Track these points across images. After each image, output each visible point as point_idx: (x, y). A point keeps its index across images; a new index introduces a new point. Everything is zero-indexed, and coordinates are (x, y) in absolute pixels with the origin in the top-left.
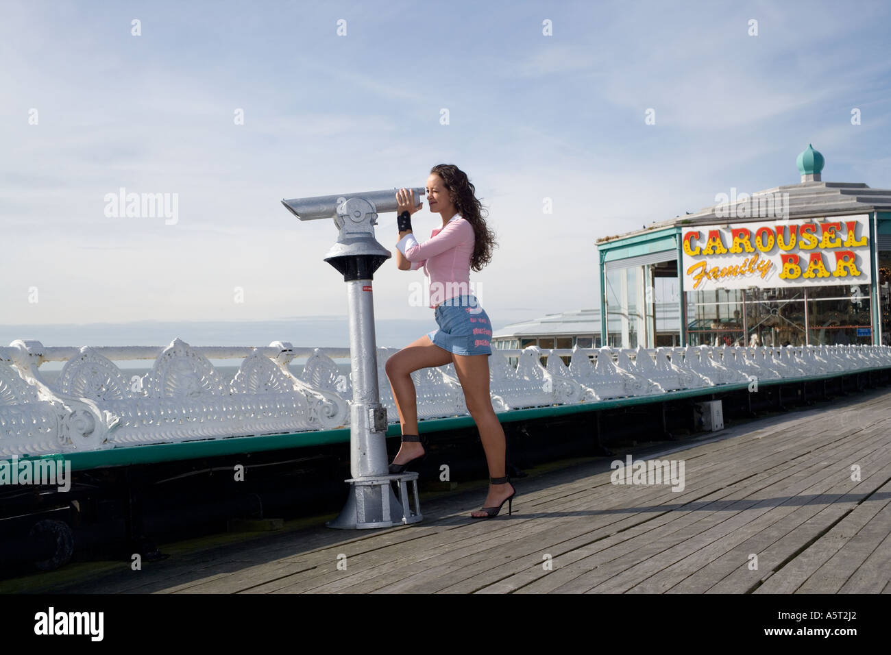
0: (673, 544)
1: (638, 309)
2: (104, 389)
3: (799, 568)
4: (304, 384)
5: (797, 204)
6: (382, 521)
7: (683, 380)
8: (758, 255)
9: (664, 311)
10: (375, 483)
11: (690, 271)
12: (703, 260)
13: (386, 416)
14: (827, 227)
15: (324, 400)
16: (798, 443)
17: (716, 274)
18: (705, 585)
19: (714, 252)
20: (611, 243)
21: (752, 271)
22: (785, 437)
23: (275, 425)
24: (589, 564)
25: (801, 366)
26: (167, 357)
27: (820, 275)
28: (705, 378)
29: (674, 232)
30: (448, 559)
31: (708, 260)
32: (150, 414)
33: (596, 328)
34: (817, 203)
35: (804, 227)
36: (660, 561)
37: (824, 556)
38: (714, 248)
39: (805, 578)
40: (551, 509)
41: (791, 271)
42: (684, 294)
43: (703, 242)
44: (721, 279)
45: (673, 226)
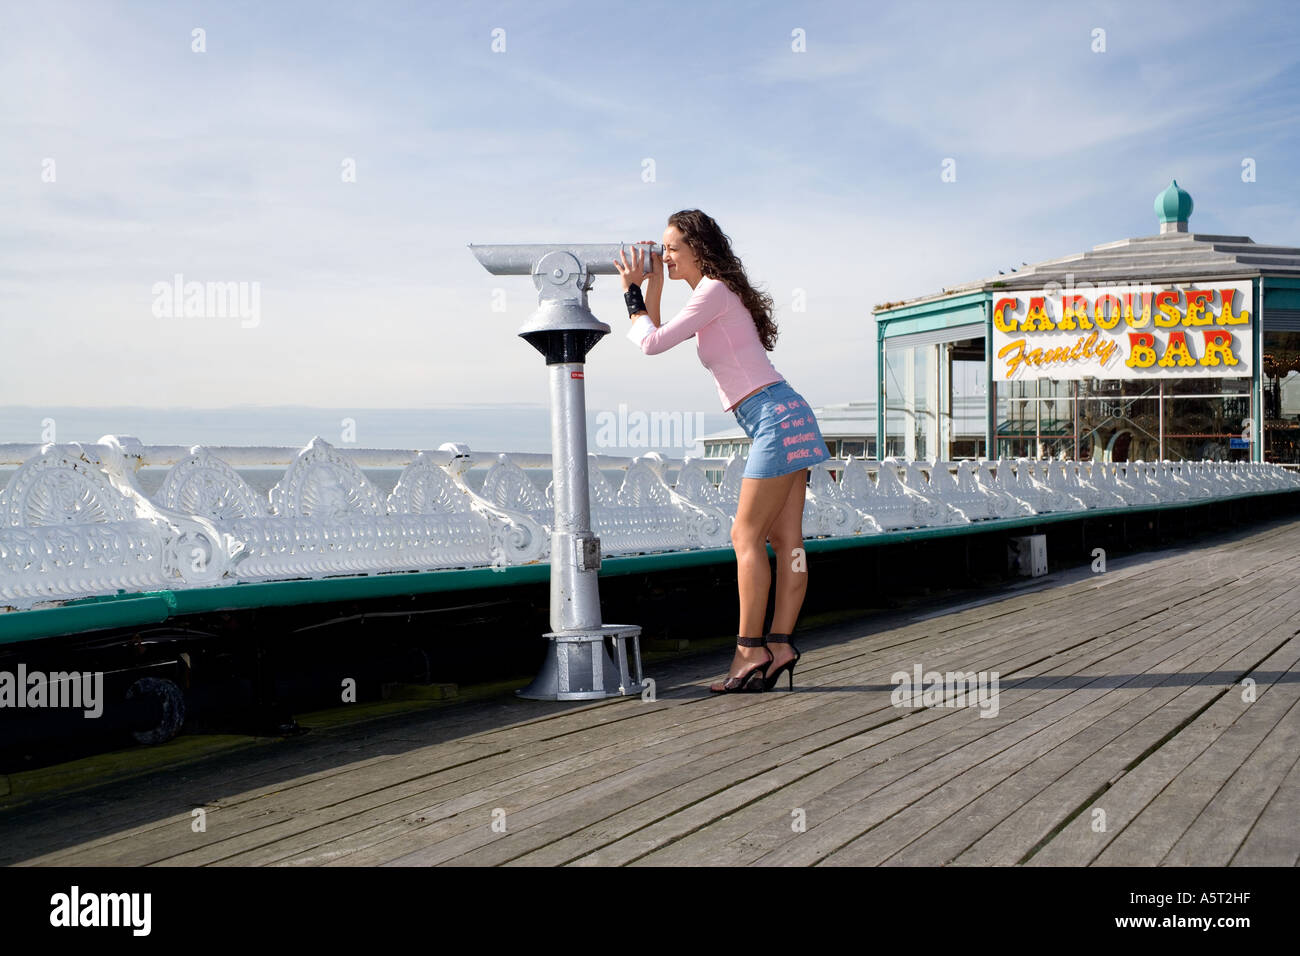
0: (989, 730)
1: (928, 402)
2: (221, 505)
3: (1160, 767)
4: (486, 502)
5: (1153, 264)
6: (592, 690)
7: (993, 506)
8: (1097, 333)
9: (965, 408)
10: (584, 639)
11: (1003, 354)
12: (1022, 338)
13: (599, 548)
14: (1194, 297)
15: (512, 525)
16: (1151, 597)
17: (1038, 358)
18: (1035, 787)
19: (1037, 328)
20: (893, 311)
21: (1088, 355)
22: (1133, 588)
23: (446, 557)
24: (878, 755)
25: (1153, 489)
26: (304, 461)
27: (1181, 363)
28: (1024, 503)
29: (982, 298)
30: (686, 744)
31: (1028, 338)
32: (282, 538)
33: (870, 428)
34: (1180, 262)
35: (1162, 295)
36: (973, 754)
37: (1192, 751)
38: (1036, 322)
39: (1168, 780)
40: (818, 679)
41: (1143, 356)
42: (993, 385)
43: (1022, 314)
44: (1045, 365)
45: (981, 290)
